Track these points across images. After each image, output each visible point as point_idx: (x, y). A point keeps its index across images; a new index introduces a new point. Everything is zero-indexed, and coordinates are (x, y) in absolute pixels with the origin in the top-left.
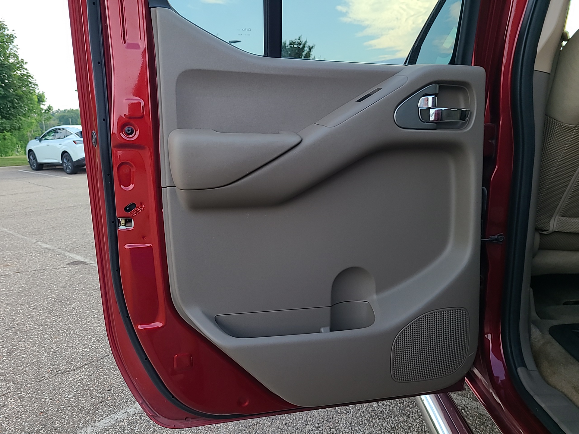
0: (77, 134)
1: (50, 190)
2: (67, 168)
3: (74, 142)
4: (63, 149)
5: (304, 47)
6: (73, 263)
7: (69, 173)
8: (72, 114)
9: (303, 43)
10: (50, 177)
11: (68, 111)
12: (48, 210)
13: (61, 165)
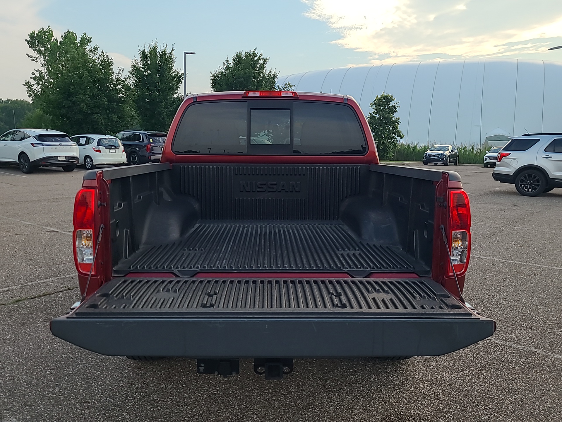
0: (35, 137)
1: (12, 187)
2: (23, 168)
3: (32, 144)
4: (21, 150)
5: (259, 59)
6: (50, 231)
7: (25, 172)
8: (16, 105)
9: (259, 55)
10: (9, 175)
11: (12, 102)
12: (18, 202)
13: (18, 164)
